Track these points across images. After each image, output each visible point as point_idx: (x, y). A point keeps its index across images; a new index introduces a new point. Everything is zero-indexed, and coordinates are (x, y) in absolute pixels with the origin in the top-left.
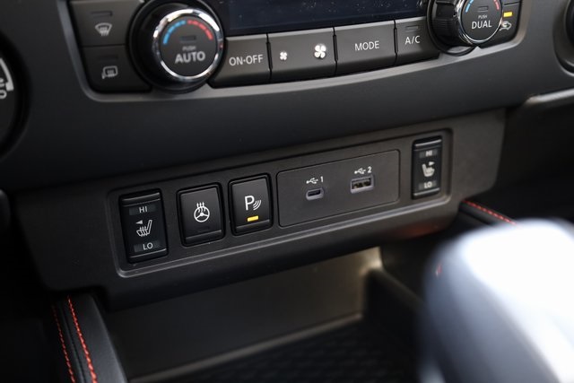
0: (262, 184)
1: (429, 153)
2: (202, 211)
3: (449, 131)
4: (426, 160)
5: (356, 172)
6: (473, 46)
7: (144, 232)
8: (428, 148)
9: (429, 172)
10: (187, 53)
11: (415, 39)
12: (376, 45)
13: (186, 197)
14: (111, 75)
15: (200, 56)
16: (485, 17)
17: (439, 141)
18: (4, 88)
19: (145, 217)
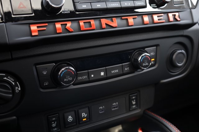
0: (87, 109)
1: (134, 98)
2: (70, 118)
3: (139, 91)
4: (133, 100)
5: (113, 104)
6: (143, 70)
7: (54, 125)
8: (133, 96)
9: (134, 103)
10: (67, 78)
11: (128, 68)
12: (117, 71)
13: (66, 114)
14: (47, 84)
15: (71, 79)
16: (146, 62)
17: (136, 94)
18: (18, 90)
19: (54, 121)
